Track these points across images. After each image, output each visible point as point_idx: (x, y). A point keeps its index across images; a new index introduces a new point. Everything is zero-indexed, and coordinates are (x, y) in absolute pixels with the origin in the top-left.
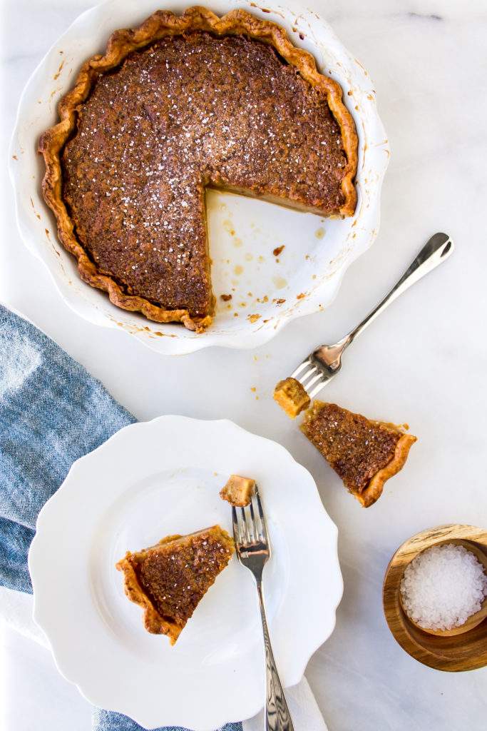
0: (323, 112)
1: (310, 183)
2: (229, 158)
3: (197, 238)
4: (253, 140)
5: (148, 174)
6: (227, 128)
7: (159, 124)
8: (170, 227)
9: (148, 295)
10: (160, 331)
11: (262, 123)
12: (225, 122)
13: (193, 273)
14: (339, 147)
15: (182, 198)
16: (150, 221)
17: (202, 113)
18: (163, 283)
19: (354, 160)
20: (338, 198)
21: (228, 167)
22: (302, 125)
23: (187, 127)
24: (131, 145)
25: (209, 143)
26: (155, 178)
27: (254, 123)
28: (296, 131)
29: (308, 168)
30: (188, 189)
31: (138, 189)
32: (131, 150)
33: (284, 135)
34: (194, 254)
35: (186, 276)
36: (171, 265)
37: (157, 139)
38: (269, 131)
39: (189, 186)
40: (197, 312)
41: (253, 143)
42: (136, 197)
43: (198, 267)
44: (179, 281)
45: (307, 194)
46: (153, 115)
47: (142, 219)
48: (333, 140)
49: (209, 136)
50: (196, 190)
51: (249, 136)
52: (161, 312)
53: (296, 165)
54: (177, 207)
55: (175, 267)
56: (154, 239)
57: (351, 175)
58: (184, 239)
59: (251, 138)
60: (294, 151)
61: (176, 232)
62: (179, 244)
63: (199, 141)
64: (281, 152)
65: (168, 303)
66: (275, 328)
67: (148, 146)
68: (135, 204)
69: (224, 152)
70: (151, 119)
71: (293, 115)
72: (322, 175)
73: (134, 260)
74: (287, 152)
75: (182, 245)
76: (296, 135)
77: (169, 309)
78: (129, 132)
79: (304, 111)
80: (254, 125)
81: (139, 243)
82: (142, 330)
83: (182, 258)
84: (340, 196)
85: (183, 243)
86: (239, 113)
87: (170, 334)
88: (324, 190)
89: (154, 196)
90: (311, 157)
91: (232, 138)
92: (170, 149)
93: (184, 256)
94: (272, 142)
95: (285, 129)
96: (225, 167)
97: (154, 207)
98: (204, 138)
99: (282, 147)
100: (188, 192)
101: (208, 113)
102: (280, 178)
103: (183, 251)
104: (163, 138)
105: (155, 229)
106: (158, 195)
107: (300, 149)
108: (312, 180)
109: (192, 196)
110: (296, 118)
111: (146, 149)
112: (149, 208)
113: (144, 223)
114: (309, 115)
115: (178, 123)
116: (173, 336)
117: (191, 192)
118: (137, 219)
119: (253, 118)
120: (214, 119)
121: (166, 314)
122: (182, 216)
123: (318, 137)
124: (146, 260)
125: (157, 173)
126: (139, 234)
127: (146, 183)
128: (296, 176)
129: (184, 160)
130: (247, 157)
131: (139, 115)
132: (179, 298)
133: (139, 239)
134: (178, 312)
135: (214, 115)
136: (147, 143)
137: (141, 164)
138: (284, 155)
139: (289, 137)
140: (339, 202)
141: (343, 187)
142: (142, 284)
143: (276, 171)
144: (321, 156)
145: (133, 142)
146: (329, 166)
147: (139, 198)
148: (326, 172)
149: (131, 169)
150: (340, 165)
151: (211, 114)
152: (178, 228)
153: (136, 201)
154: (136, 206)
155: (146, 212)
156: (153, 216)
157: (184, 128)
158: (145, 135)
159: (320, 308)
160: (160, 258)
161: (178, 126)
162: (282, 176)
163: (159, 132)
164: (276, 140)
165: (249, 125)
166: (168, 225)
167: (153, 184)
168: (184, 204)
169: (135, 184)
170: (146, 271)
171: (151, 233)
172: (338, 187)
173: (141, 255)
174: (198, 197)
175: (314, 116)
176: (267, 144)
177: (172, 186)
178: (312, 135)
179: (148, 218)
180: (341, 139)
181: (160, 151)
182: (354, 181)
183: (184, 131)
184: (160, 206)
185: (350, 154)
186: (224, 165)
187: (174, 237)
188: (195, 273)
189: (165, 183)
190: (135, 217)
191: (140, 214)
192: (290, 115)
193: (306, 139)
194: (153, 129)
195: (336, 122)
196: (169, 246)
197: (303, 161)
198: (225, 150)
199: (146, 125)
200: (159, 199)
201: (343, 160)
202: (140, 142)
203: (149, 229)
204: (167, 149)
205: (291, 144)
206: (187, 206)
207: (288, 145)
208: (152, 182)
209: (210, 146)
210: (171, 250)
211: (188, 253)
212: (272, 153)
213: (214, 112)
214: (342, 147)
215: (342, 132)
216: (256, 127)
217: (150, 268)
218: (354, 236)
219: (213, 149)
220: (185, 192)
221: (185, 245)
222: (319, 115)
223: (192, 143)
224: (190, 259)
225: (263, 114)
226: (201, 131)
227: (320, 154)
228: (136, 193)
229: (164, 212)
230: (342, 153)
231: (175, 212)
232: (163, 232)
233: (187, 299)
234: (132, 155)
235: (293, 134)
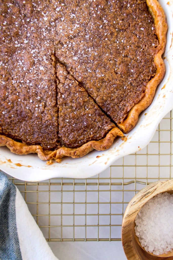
0: (142, 7)
1: (131, 57)
2: (75, 37)
3: (50, 93)
4: (92, 24)
5: (16, 46)
6: (74, 15)
7: (25, 10)
8: (31, 84)
9: (13, 133)
10: (20, 162)
11: (99, 13)
12: (73, 10)
13: (46, 118)
14: (153, 32)
15: (40, 64)
16: (17, 79)
17: (56, 3)
18: (25, 124)
19: (164, 42)
20: (151, 68)
21: (74, 43)
22: (127, 15)
23: (45, 13)
24: (5, 24)
25: (61, 26)
26: (21, 48)
27: (93, 12)
28: (123, 20)
29: (131, 46)
30: (45, 58)
31: (9, 56)
32: (4, 28)
33: (114, 22)
34: (47, 104)
35: (42, 120)
36: (31, 111)
37: (23, 21)
38: (104, 18)
39: (45, 55)
40: (49, 147)
41: (92, 27)
42: (7, 62)
43: (50, 114)
44: (36, 124)
45: (129, 65)
46: (21, 3)
47: (11, 78)
48: (149, 28)
49: (61, 20)
50: (51, 59)
51: (89, 22)
52: (21, 147)
53: (122, 44)
54: (36, 70)
55: (33, 113)
56: (19, 93)
57: (161, 52)
58: (41, 93)
59: (91, 23)
60: (120, 34)
61: (35, 88)
62: (37, 97)
63: (53, 23)
64: (112, 34)
65: (27, 140)
66: (106, 163)
67: (17, 26)
68: (6, 67)
69: (71, 32)
70: (19, 6)
71: (121, 8)
72: (140, 52)
73: (4, 108)
74: (116, 34)
75: (39, 98)
76: (122, 23)
77: (29, 144)
78: (4, 15)
79: (129, 5)
80: (93, 14)
81: (8, 95)
82: (5, 162)
83: (39, 107)
84: (153, 67)
85: (40, 96)
86: (83, 4)
87: (28, 165)
88: (141, 62)
89: (20, 61)
90: (133, 39)
91: (77, 22)
92: (33, 28)
93: (41, 105)
94: (105, 27)
95: (115, 17)
96: (72, 43)
97: (20, 69)
98: (57, 21)
99: (113, 30)
100: (45, 60)
101: (60, 4)
102: (110, 52)
103: (40, 101)
104: (28, 20)
105: (20, 85)
106: (23, 61)
107: (125, 33)
108: (133, 55)
109: (47, 62)
110: (123, 10)
111: (16, 28)
112: (16, 70)
113: (12, 81)
114: (132, 8)
115: (39, 10)
116: (29, 166)
117: (47, 60)
118: (7, 77)
119: (92, 9)
120: (65, 8)
121: (25, 148)
122: (40, 77)
123: (138, 24)
124: (13, 107)
125: (23, 46)
126: (8, 89)
127: (15, 52)
128: (121, 52)
129: (42, 37)
130: (87, 37)
131: (11, 3)
132: (36, 136)
133: (8, 92)
134: (34, 147)
135: (65, 5)
136: (16, 23)
137: (11, 38)
138: (114, 37)
139: (118, 23)
140: (152, 71)
141: (155, 61)
142: (9, 125)
143: (108, 47)
144: (139, 38)
145: (6, 22)
146: (146, 46)
147: (10, 62)
148: (143, 49)
149: (4, 42)
150: (153, 45)
151: (63, 5)
152: (36, 85)
153: (7, 64)
154: (7, 68)
155: (14, 73)
156: (19, 76)
157: (43, 13)
158: (15, 17)
159: (139, 149)
160: (23, 106)
161: (39, 12)
162: (111, 51)
163: (25, 16)
164: (108, 25)
165: (90, 13)
166: (30, 83)
167: (20, 53)
168: (42, 68)
169: (6, 52)
170: (13, 116)
171: (17, 88)
172: (152, 60)
173: (9, 104)
174: (52, 64)
175: (136, 9)
176: (102, 28)
177: (33, 55)
178: (134, 23)
179: (16, 77)
180: (154, 26)
181: (26, 29)
182: (163, 57)
183: (43, 16)
184: (24, 69)
185: (161, 37)
186: (71, 42)
187: (34, 91)
188: (47, 119)
189: (28, 52)
190: (5, 76)
191: (10, 74)
192: (119, 8)
193: (129, 26)
194: (20, 13)
195: (151, 15)
196: (29, 98)
197: (127, 41)
198: (72, 31)
199: (16, 10)
200: (23, 64)
201: (156, 42)
202: (11, 23)
203: (16, 85)
204: (30, 29)
205: (119, 29)
206: (43, 70)
207: (117, 30)
208: (19, 52)
209: (61, 27)
210: (31, 101)
211: (44, 104)
212: (105, 34)
213: (65, 3)
214: (155, 32)
215: (155, 22)
216: (95, 15)
217: (16, 113)
218: (164, 96)
219: (63, 30)
220: (43, 59)
221: (41, 98)
222: (139, 9)
223: (48, 24)
224: (45, 107)
225: (100, 6)
226: (55, 16)
227: (139, 37)
228: (7, 59)
229: (27, 74)
230: (155, 36)
231: (35, 74)
232: (26, 88)
233: (41, 137)
234: (5, 31)
235: (121, 22)
